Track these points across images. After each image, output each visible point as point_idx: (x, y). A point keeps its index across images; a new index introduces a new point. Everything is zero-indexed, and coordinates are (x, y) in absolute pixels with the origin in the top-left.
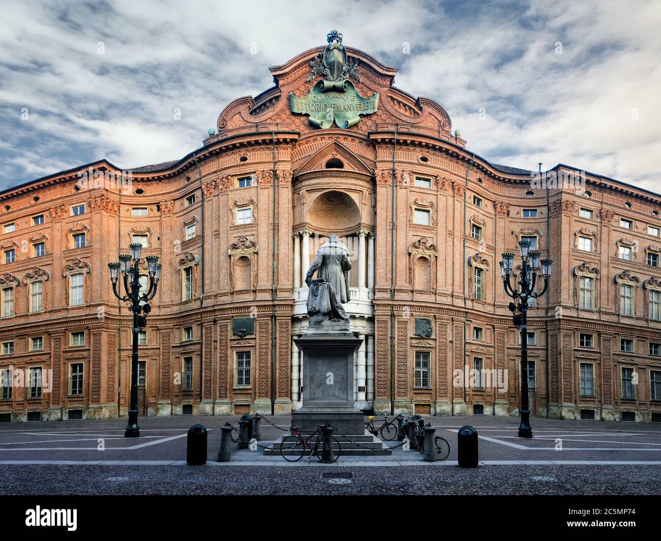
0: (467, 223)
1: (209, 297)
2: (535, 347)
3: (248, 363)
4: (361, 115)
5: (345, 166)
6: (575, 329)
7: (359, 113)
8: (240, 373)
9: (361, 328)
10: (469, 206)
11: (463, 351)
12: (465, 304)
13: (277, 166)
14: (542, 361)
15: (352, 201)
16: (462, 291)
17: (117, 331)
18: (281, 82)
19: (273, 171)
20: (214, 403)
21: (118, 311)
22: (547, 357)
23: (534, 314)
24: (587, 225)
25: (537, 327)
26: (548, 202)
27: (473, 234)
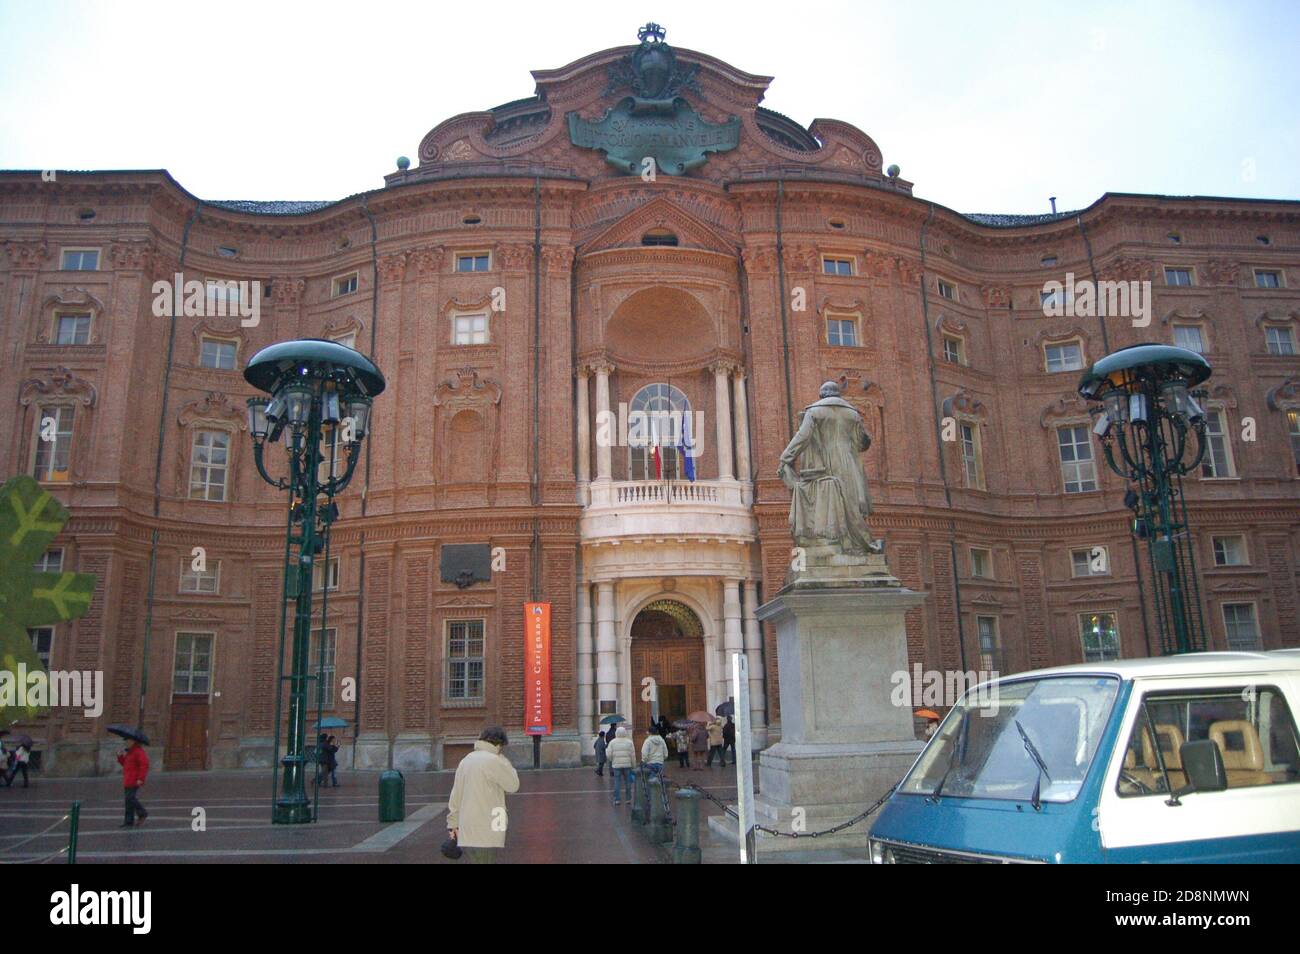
0: (933, 334)
1: (383, 494)
2: (1110, 581)
3: (476, 648)
4: (706, 153)
5: (680, 242)
6: (1201, 527)
7: (703, 150)
8: (457, 669)
9: (730, 567)
10: (932, 300)
11: (955, 605)
12: (949, 500)
13: (541, 238)
14: (1130, 610)
15: (696, 306)
16: (937, 474)
17: (146, 556)
18: (551, 96)
19: (534, 247)
20: (392, 741)
21: (151, 508)
22: (1142, 599)
23: (1100, 506)
24: (1187, 300)
25: (1109, 535)
26: (1093, 269)
27: (946, 354)
